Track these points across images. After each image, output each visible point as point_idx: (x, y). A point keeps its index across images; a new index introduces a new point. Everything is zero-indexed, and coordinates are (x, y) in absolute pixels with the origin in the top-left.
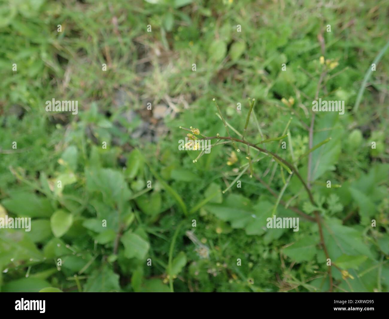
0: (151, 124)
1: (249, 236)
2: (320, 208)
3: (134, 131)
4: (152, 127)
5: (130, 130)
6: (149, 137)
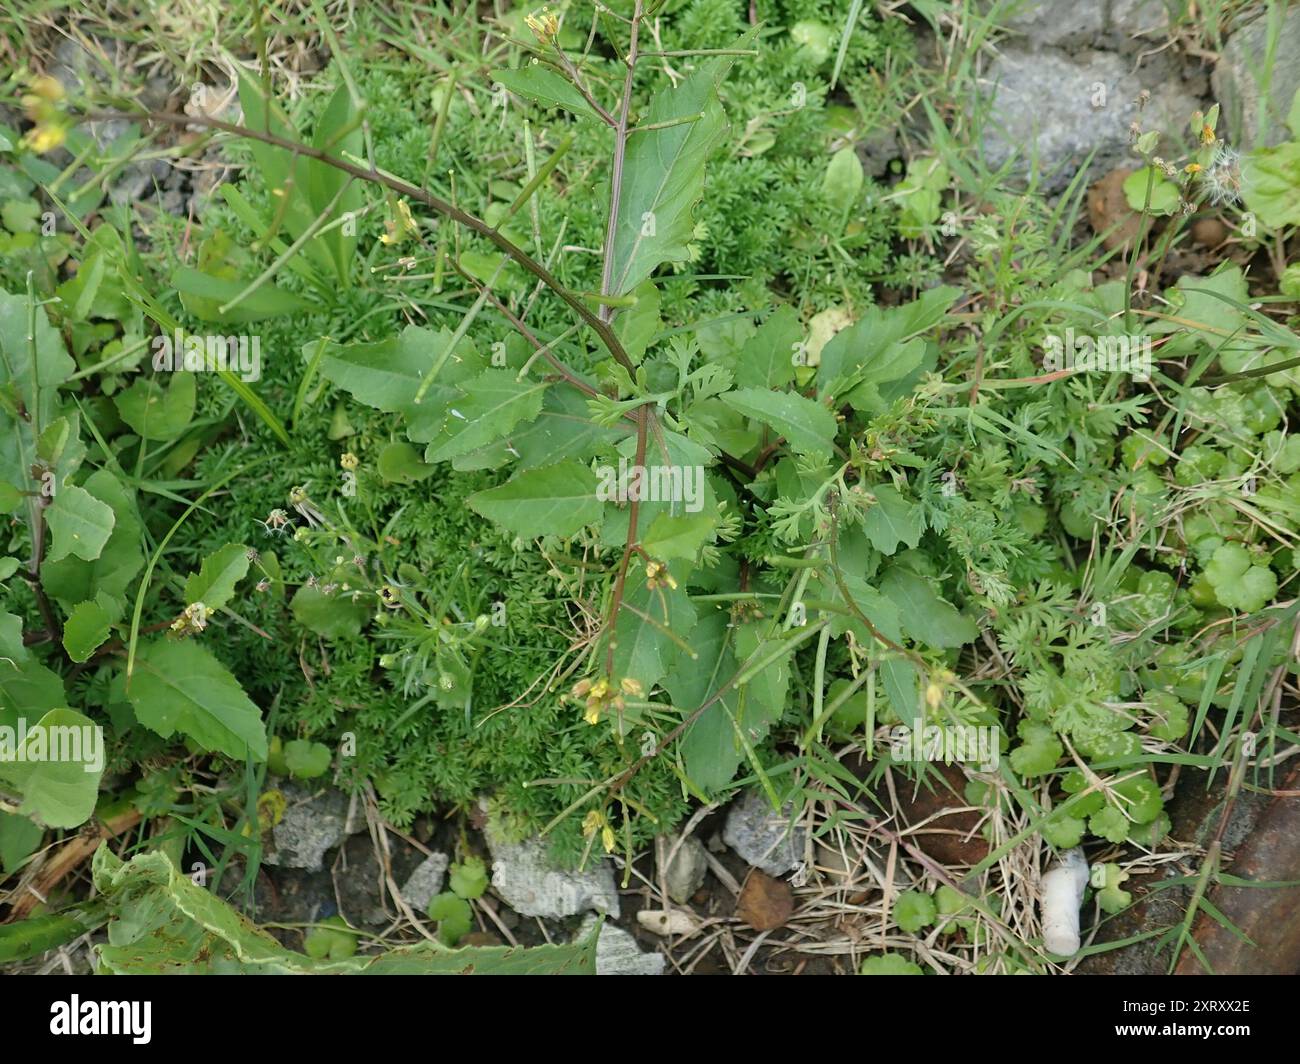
3: (120, 178)
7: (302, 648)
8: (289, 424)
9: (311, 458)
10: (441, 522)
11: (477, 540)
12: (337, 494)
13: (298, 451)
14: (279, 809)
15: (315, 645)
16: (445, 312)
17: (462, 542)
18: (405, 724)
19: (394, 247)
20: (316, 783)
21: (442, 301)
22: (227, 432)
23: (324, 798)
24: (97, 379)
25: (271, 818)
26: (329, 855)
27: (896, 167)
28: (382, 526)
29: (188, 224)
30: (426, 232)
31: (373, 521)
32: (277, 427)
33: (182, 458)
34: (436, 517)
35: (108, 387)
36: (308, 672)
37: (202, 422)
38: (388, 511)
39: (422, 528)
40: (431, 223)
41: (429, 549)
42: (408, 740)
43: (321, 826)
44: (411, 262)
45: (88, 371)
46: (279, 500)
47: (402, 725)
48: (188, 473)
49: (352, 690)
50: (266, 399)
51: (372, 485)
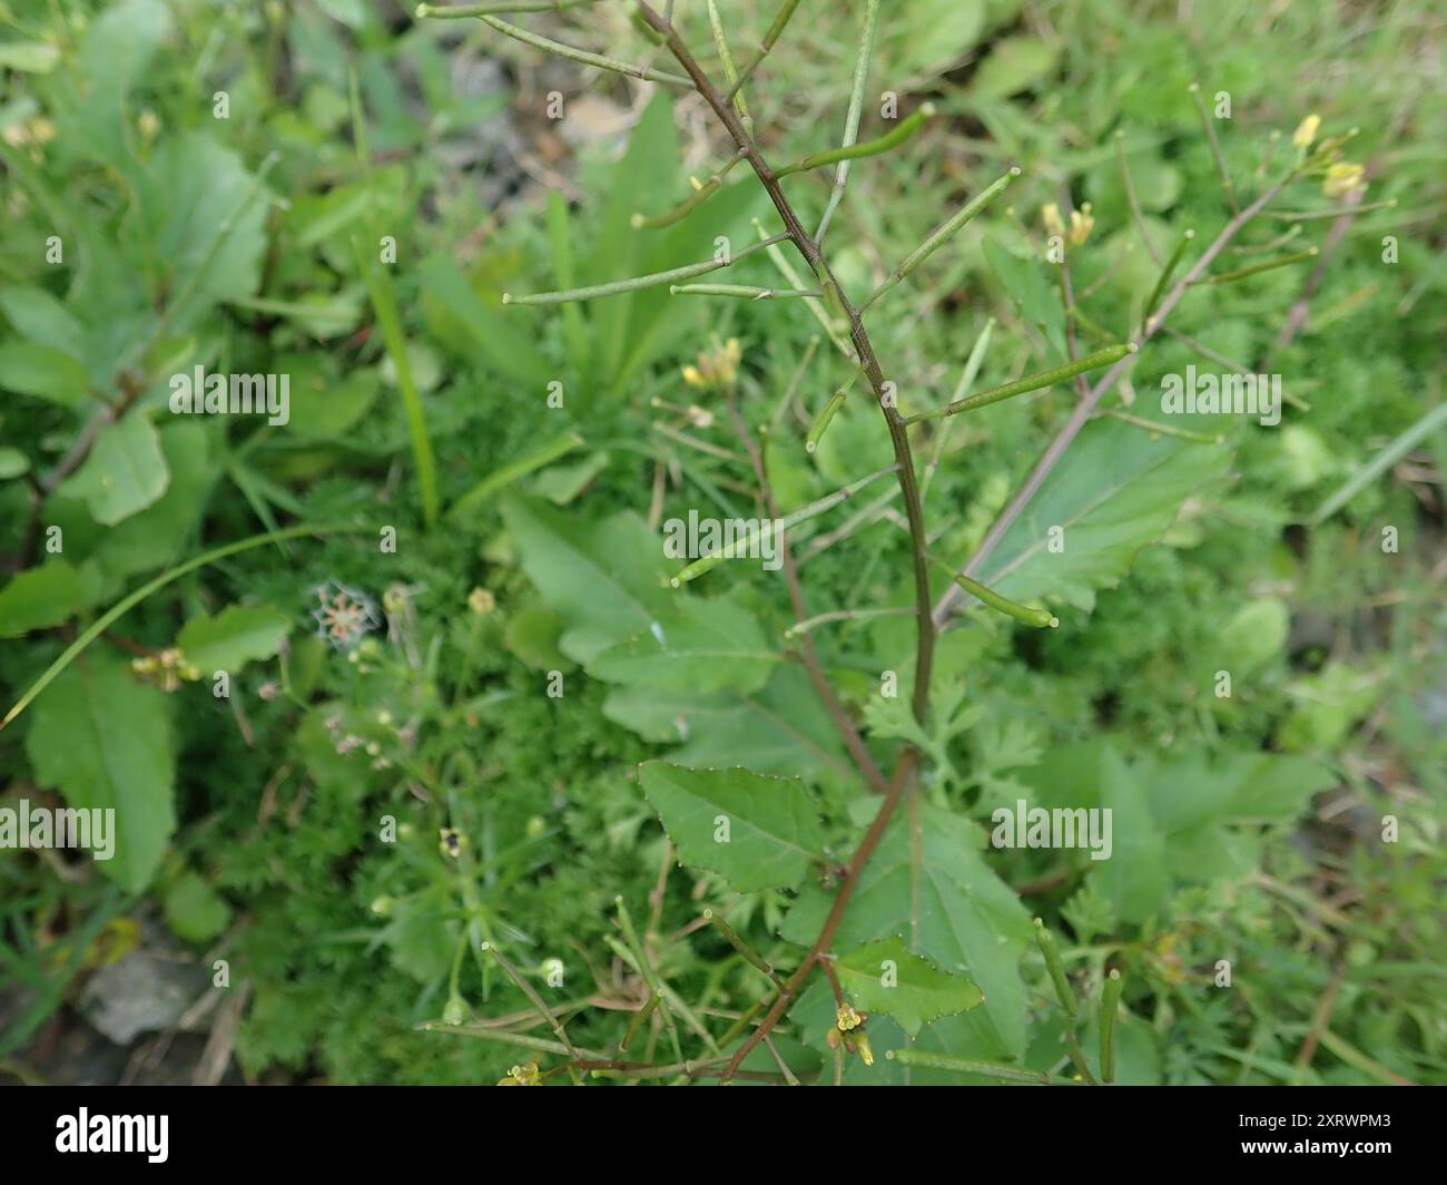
0: (533, 149)
1: (609, 727)
2: (936, 748)
3: (453, 136)
4: (530, 163)
5: (441, 122)
6: (493, 188)
7: (283, 773)
8: (446, 506)
9: (442, 561)
10: (540, 735)
11: (568, 782)
12: (444, 621)
13: (437, 542)
14: (121, 948)
15: (301, 779)
16: (704, 496)
17: (548, 772)
18: (337, 946)
19: (692, 389)
20: (184, 944)
21: (708, 482)
22: (372, 470)
23: (185, 968)
24: (276, 322)
25: (103, 955)
26: (145, 1037)
27: (1314, 656)
28: (470, 694)
29: (487, 224)
30: (740, 393)
31: (464, 678)
32: (429, 501)
33: (305, 467)
34: (537, 723)
35: (281, 337)
36: (269, 807)
37: (353, 443)
38: (490, 679)
39: (514, 727)
40: (752, 387)
41: (506, 754)
42: (326, 968)
43: (160, 995)
44: (704, 419)
45: (273, 306)
46: (373, 583)
47: (332, 945)
48: (299, 488)
49: (303, 863)
50: (441, 464)
51: (492, 639)
